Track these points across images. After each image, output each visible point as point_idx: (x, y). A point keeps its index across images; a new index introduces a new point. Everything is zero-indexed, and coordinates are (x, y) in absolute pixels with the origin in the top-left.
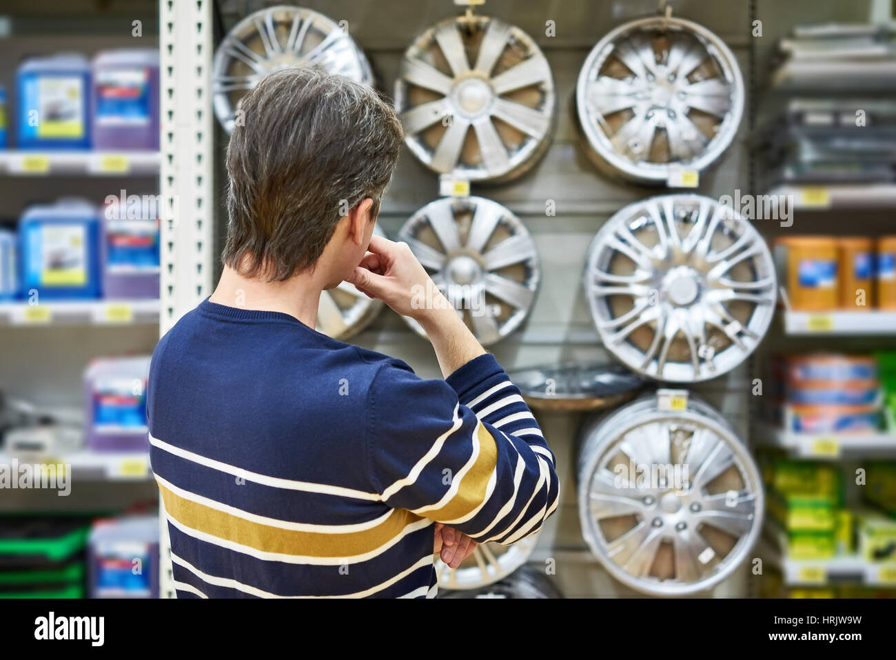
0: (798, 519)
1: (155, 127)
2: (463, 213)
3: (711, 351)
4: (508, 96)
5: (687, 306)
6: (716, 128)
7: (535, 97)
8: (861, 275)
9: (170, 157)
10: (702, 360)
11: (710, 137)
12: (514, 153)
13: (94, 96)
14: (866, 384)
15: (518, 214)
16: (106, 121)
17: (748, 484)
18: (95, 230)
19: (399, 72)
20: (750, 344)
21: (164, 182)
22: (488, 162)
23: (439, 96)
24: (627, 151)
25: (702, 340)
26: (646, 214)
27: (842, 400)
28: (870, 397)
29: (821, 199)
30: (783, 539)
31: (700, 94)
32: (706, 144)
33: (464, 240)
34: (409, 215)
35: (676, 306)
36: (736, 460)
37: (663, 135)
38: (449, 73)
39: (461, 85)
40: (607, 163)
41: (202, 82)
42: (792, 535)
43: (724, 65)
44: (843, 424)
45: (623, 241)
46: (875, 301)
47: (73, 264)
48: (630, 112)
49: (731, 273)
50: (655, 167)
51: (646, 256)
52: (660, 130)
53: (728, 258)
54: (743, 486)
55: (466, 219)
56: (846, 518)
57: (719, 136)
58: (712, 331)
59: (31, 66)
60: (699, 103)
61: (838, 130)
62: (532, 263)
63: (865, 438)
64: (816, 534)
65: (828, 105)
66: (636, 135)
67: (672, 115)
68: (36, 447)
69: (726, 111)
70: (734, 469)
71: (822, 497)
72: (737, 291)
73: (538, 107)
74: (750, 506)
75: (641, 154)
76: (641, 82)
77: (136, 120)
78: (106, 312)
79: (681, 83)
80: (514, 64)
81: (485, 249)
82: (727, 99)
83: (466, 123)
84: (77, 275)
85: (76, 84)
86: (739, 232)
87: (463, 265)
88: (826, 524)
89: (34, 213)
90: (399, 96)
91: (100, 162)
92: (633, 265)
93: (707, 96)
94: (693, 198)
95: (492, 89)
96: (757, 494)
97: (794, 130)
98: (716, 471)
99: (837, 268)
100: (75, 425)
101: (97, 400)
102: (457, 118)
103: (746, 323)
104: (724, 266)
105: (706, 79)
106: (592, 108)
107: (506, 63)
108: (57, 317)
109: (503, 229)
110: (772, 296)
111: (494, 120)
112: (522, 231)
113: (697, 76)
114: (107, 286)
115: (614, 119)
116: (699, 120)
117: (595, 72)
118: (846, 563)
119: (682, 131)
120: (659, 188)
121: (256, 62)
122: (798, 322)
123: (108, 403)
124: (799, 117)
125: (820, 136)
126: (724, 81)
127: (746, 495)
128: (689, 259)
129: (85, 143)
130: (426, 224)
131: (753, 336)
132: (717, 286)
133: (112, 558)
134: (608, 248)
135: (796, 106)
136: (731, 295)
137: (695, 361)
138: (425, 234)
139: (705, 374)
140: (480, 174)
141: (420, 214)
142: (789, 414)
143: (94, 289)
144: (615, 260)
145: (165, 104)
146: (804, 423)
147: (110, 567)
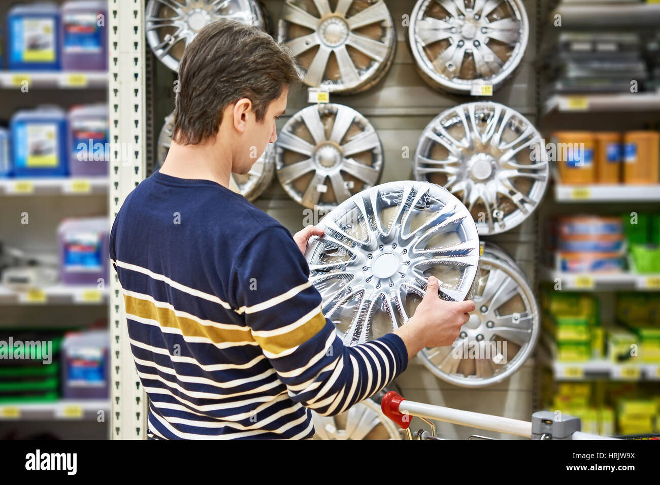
0: (565, 333)
1: (104, 54)
2: (327, 116)
3: (501, 214)
4: (358, 31)
5: (485, 181)
6: (508, 54)
7: (379, 32)
8: (612, 159)
9: (116, 75)
10: (495, 220)
11: (504, 60)
12: (362, 72)
13: (63, 32)
14: (615, 237)
15: (366, 116)
16: (71, 49)
17: (528, 308)
18: (64, 128)
19: (282, 14)
20: (530, 208)
21: (111, 94)
22: (344, 79)
23: (310, 31)
24: (444, 71)
25: (495, 206)
26: (456, 116)
27: (597, 248)
28: (617, 246)
29: (582, 104)
30: (553, 347)
31: (498, 29)
32: (501, 66)
33: (327, 135)
34: (290, 116)
35: (477, 181)
36: (520, 290)
37: (470, 58)
38: (318, 16)
39: (326, 23)
40: (430, 78)
41: (138, 22)
42: (560, 344)
43: (515, 8)
44: (597, 266)
45: (439, 135)
46: (621, 178)
47: (48, 151)
48: (447, 42)
49: (517, 158)
50: (465, 82)
51: (455, 145)
52: (467, 55)
53: (514, 147)
54: (525, 309)
55: (330, 120)
56: (599, 332)
57: (511, 59)
58: (502, 199)
59: (18, 10)
60: (496, 35)
61: (594, 54)
62: (378, 151)
63: (614, 276)
64: (577, 344)
65: (588, 37)
66: (451, 59)
67: (477, 44)
68: (24, 281)
69: (516, 41)
70: (518, 297)
71: (583, 318)
72: (520, 170)
73: (380, 39)
74: (529, 324)
75: (454, 72)
76: (455, 21)
77: (92, 49)
78: (70, 185)
79: (484, 21)
80: (363, 8)
81: (344, 141)
82: (517, 32)
83: (329, 50)
84: (51, 160)
85: (49, 23)
86: (523, 128)
87: (328, 153)
88: (584, 337)
89: (21, 115)
90: (281, 31)
91: (66, 79)
92: (446, 152)
93: (502, 30)
94: (491, 104)
95: (347, 26)
96: (534, 314)
97: (563, 55)
98: (505, 298)
99: (593, 154)
100: (53, 266)
101: (67, 247)
102: (322, 47)
103: (527, 193)
104: (512, 153)
105: (502, 18)
106: (419, 40)
107: (357, 7)
108: (38, 189)
109: (356, 126)
110: (546, 174)
111: (348, 47)
112: (370, 128)
113: (495, 16)
114: (73, 167)
115: (435, 47)
116: (497, 48)
117: (421, 13)
118: (598, 364)
119: (484, 56)
120: (465, 97)
121: (177, 7)
122: (564, 193)
123: (74, 250)
124: (567, 45)
125: (581, 59)
126: (515, 20)
127: (526, 315)
128: (486, 148)
129: (56, 66)
130: (301, 123)
131: (532, 203)
132: (506, 167)
133: (78, 358)
134: (429, 139)
135: (564, 37)
136: (515, 173)
137: (490, 220)
138: (300, 130)
139: (498, 229)
140: (339, 87)
141: (297, 116)
142: (559, 258)
143: (64, 169)
144: (434, 148)
145: (112, 37)
146: (569, 265)
147: (77, 365)
